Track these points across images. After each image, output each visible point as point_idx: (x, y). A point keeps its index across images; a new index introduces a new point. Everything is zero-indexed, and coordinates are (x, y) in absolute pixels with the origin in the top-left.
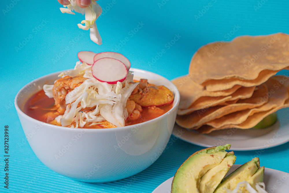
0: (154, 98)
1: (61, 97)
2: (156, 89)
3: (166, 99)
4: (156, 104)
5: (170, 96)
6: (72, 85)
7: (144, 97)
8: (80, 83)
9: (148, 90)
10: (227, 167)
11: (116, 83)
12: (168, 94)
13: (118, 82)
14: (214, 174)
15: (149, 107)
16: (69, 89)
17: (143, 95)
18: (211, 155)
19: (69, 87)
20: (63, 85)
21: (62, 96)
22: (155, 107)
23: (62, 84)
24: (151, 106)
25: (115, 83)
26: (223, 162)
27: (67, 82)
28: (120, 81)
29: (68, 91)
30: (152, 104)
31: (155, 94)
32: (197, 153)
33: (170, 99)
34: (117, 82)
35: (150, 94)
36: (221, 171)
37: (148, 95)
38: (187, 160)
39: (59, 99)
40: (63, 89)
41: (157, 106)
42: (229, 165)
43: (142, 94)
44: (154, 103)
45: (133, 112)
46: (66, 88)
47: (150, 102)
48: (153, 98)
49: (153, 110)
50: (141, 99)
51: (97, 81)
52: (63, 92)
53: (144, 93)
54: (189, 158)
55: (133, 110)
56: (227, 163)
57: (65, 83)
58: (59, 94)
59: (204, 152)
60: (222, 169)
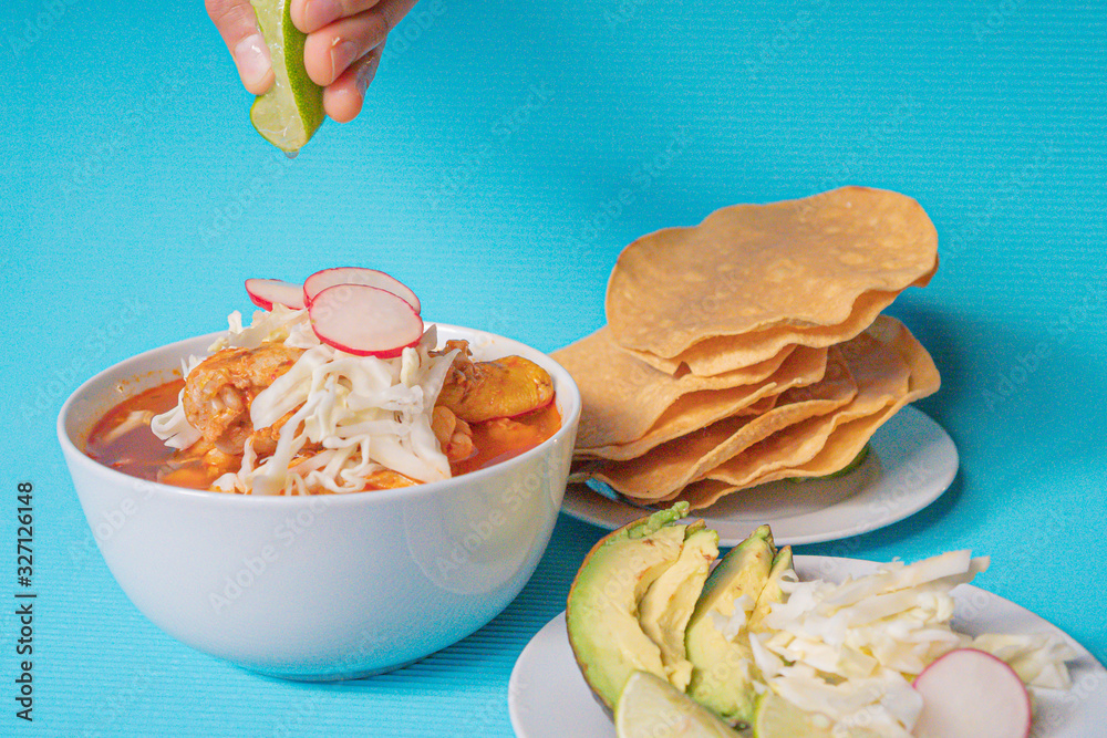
0: (501, 393)
1: (225, 416)
2: (500, 368)
3: (534, 397)
4: (507, 412)
5: (543, 386)
6: (258, 373)
7: (471, 393)
8: (282, 364)
9: (479, 373)
10: (706, 561)
11: (400, 355)
12: (537, 378)
13: (406, 352)
14: (672, 589)
15: (490, 423)
16: (249, 386)
17: (468, 387)
18: (644, 542)
19: (251, 382)
20: (228, 378)
21: (229, 410)
22: (507, 420)
23: (226, 375)
24: (495, 419)
25: (397, 353)
26: (684, 552)
27: (238, 367)
28: (410, 346)
29: (247, 393)
30: (496, 414)
31: (502, 382)
32: (604, 544)
33: (545, 394)
34: (401, 349)
35: (487, 384)
36: (690, 579)
37: (483, 385)
38: (581, 569)
39: (218, 421)
40: (229, 389)
41: (513, 419)
42: (708, 557)
43: (465, 384)
44: (501, 407)
45: (452, 441)
46: (240, 385)
47: (492, 408)
48: (499, 393)
49: (503, 430)
50: (464, 399)
51: (337, 351)
52: (231, 400)
53: (470, 383)
54: (585, 562)
55: (451, 432)
56: (701, 552)
57: (232, 369)
58: (215, 406)
59: (621, 536)
60: (691, 572)
